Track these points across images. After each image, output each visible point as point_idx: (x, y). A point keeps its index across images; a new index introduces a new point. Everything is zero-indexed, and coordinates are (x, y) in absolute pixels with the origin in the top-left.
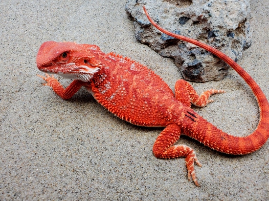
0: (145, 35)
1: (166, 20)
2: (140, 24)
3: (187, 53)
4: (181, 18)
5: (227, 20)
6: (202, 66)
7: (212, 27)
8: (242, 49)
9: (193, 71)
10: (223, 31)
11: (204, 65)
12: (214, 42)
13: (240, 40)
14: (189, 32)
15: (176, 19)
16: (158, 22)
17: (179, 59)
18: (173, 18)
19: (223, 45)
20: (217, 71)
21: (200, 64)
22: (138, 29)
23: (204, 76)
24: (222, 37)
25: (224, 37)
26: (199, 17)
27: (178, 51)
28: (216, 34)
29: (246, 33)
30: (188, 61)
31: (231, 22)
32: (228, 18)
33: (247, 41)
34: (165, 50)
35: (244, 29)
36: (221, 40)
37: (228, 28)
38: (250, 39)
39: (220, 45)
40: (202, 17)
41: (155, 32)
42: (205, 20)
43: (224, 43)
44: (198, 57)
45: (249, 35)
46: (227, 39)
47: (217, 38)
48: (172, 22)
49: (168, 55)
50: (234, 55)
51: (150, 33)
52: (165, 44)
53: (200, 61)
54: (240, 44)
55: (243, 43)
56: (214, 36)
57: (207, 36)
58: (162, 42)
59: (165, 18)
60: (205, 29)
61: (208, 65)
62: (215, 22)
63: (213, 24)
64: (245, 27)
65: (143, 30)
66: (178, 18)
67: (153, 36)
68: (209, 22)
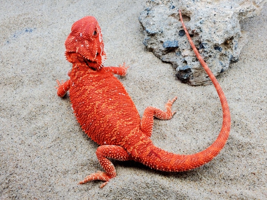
0: (150, 42)
1: (169, 31)
2: (147, 32)
3: (181, 60)
4: (181, 31)
5: (214, 36)
6: (191, 71)
7: (202, 40)
8: (229, 62)
9: (183, 74)
10: (210, 44)
11: (193, 71)
12: (203, 53)
13: (228, 54)
14: (186, 43)
15: (177, 31)
16: (162, 32)
17: (175, 64)
18: (175, 30)
19: (210, 56)
20: (205, 78)
21: (189, 69)
22: (146, 37)
23: (193, 80)
24: (210, 49)
25: (211, 49)
26: (193, 32)
27: (175, 58)
28: (205, 46)
29: (234, 49)
30: (181, 66)
31: (217, 37)
32: (216, 35)
33: (234, 56)
34: (166, 55)
35: (231, 46)
36: (209, 52)
37: (215, 42)
38: (237, 54)
39: (207, 55)
40: (195, 32)
41: (158, 40)
42: (197, 34)
43: (211, 54)
44: (189, 63)
45: (237, 51)
46: (215, 51)
47: (205, 50)
48: (174, 33)
49: (167, 60)
50: (221, 66)
51: (155, 41)
52: (166, 51)
53: (189, 67)
54: (227, 58)
55: (230, 57)
56: (203, 47)
57: (199, 47)
58: (163, 49)
59: (168, 30)
60: (198, 41)
61: (196, 71)
62: (204, 37)
63: (203, 38)
64: (232, 43)
65: (149, 37)
66: (179, 31)
67: (157, 43)
68: (200, 36)
